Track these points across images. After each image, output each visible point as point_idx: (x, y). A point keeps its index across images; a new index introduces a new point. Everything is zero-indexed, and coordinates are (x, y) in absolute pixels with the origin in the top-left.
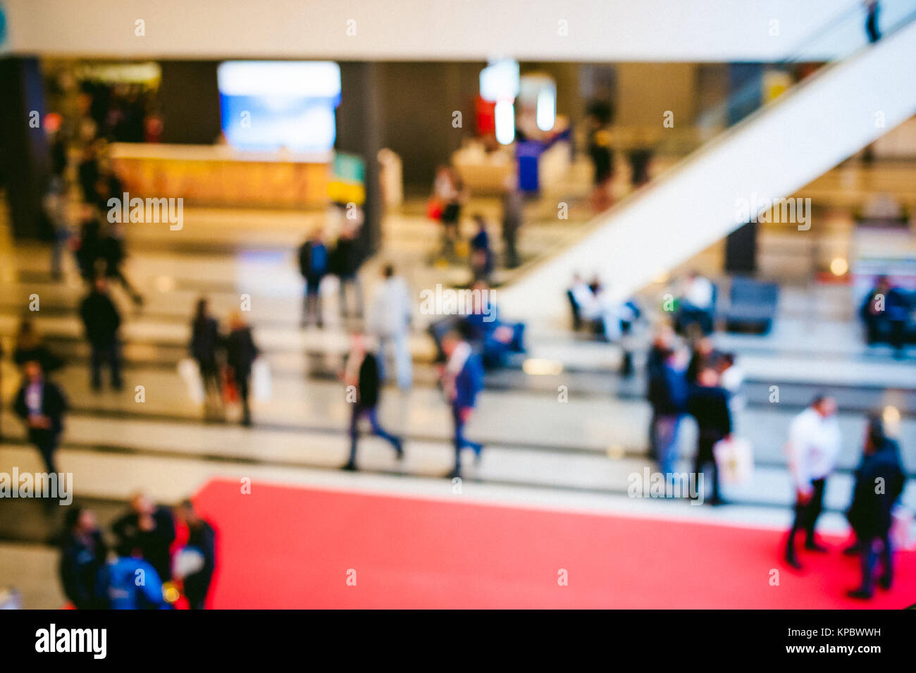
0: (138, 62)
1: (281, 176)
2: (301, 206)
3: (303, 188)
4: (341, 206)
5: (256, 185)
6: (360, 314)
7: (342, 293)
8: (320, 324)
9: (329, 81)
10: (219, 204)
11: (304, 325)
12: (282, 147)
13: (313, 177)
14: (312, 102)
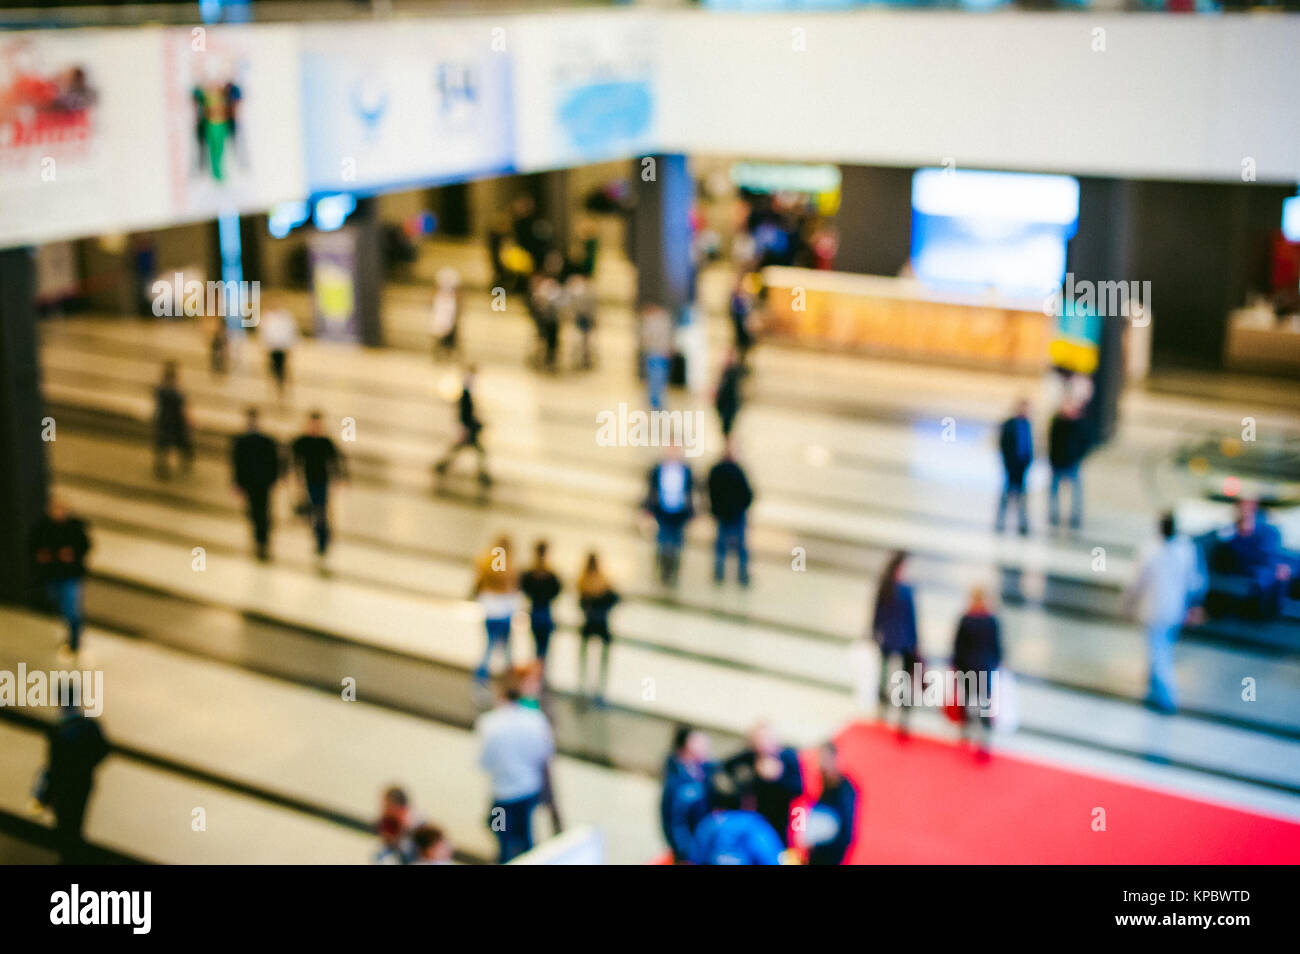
0: (811, 164)
1: (986, 326)
2: (1008, 368)
3: (1013, 344)
4: (1065, 372)
5: (949, 334)
6: (1075, 522)
7: (1054, 489)
8: (1023, 530)
9: (1063, 203)
10: (899, 356)
11: (1000, 528)
12: (990, 286)
13: (1029, 331)
14: (1037, 229)
